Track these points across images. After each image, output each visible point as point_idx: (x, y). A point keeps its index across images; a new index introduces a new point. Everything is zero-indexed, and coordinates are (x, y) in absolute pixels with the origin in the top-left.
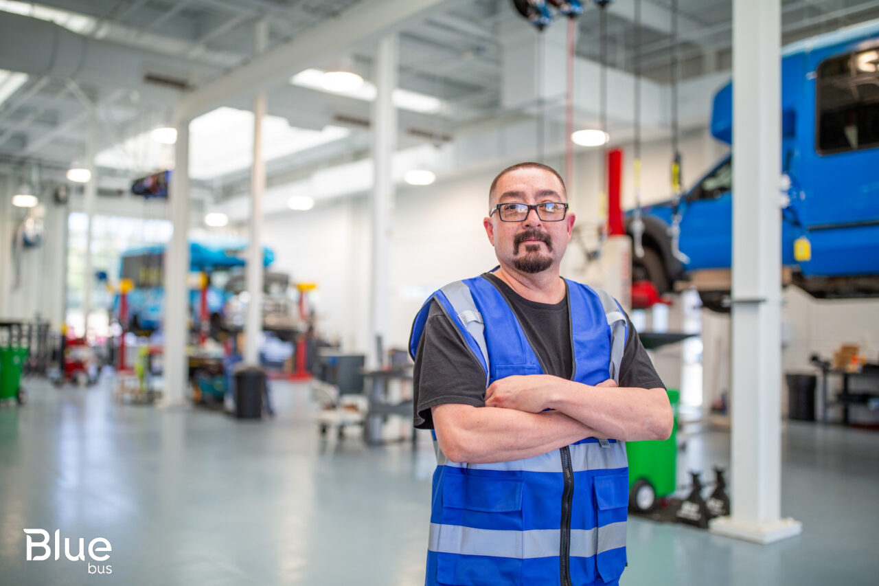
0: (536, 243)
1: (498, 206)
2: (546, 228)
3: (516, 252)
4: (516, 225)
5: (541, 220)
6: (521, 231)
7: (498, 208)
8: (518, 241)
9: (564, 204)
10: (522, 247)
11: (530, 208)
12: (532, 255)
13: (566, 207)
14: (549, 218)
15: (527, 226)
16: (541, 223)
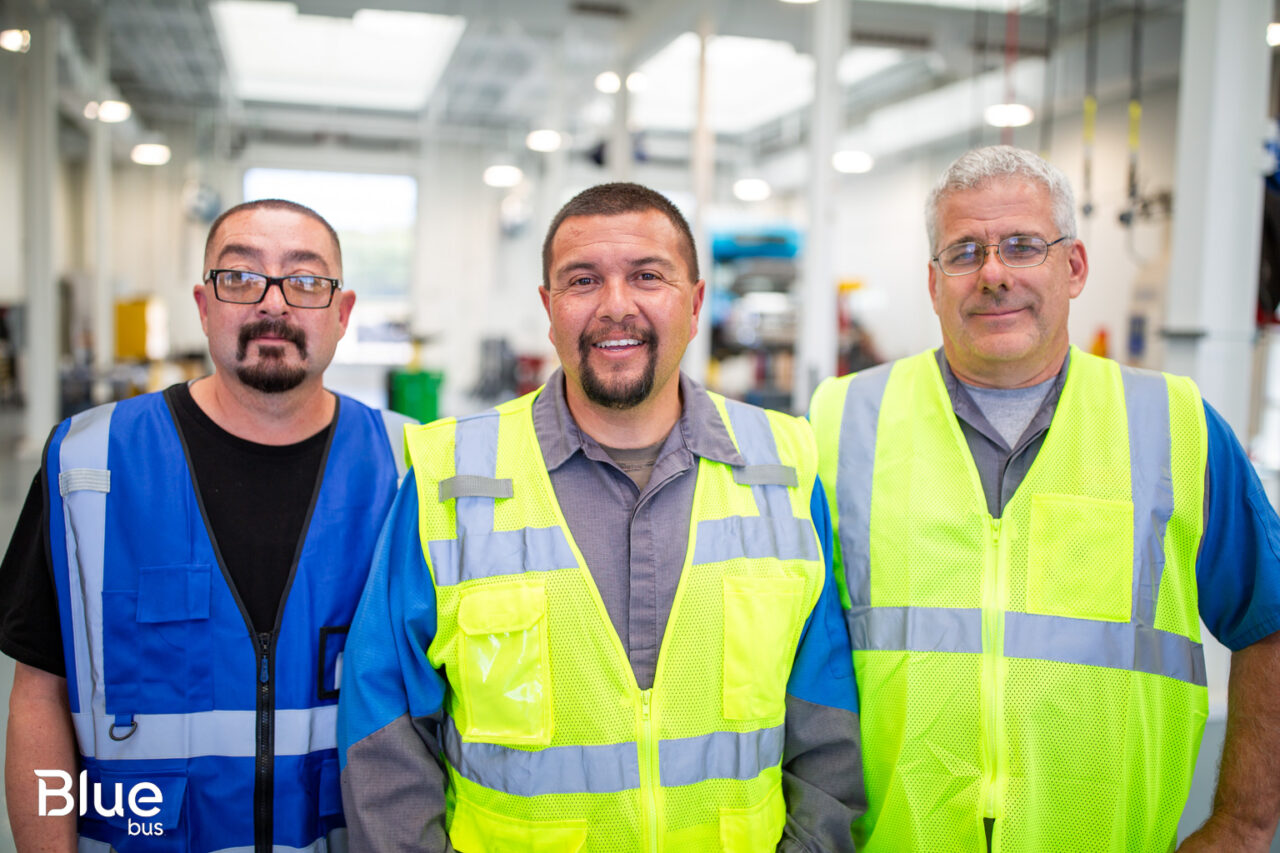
0: (277, 344)
1: (212, 271)
2: (298, 318)
3: (242, 355)
4: (244, 309)
5: (288, 304)
6: (253, 319)
7: (212, 276)
8: (246, 337)
9: (331, 281)
10: (253, 348)
11: (270, 282)
12: (270, 365)
13: (334, 286)
14: (305, 301)
15: (264, 312)
16: (288, 308)
